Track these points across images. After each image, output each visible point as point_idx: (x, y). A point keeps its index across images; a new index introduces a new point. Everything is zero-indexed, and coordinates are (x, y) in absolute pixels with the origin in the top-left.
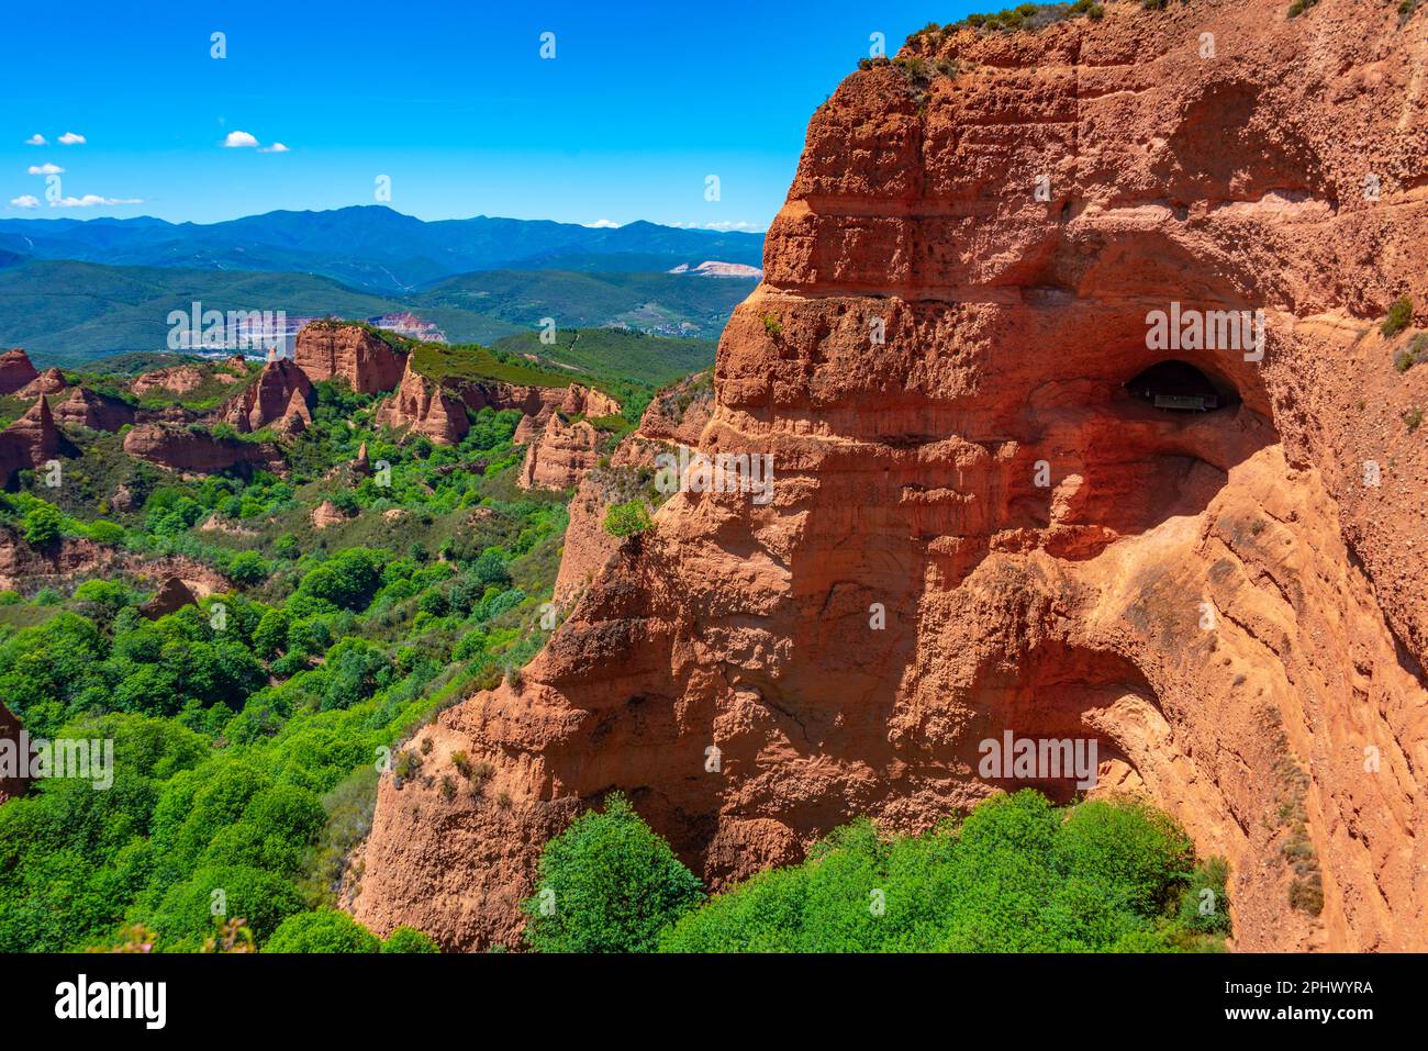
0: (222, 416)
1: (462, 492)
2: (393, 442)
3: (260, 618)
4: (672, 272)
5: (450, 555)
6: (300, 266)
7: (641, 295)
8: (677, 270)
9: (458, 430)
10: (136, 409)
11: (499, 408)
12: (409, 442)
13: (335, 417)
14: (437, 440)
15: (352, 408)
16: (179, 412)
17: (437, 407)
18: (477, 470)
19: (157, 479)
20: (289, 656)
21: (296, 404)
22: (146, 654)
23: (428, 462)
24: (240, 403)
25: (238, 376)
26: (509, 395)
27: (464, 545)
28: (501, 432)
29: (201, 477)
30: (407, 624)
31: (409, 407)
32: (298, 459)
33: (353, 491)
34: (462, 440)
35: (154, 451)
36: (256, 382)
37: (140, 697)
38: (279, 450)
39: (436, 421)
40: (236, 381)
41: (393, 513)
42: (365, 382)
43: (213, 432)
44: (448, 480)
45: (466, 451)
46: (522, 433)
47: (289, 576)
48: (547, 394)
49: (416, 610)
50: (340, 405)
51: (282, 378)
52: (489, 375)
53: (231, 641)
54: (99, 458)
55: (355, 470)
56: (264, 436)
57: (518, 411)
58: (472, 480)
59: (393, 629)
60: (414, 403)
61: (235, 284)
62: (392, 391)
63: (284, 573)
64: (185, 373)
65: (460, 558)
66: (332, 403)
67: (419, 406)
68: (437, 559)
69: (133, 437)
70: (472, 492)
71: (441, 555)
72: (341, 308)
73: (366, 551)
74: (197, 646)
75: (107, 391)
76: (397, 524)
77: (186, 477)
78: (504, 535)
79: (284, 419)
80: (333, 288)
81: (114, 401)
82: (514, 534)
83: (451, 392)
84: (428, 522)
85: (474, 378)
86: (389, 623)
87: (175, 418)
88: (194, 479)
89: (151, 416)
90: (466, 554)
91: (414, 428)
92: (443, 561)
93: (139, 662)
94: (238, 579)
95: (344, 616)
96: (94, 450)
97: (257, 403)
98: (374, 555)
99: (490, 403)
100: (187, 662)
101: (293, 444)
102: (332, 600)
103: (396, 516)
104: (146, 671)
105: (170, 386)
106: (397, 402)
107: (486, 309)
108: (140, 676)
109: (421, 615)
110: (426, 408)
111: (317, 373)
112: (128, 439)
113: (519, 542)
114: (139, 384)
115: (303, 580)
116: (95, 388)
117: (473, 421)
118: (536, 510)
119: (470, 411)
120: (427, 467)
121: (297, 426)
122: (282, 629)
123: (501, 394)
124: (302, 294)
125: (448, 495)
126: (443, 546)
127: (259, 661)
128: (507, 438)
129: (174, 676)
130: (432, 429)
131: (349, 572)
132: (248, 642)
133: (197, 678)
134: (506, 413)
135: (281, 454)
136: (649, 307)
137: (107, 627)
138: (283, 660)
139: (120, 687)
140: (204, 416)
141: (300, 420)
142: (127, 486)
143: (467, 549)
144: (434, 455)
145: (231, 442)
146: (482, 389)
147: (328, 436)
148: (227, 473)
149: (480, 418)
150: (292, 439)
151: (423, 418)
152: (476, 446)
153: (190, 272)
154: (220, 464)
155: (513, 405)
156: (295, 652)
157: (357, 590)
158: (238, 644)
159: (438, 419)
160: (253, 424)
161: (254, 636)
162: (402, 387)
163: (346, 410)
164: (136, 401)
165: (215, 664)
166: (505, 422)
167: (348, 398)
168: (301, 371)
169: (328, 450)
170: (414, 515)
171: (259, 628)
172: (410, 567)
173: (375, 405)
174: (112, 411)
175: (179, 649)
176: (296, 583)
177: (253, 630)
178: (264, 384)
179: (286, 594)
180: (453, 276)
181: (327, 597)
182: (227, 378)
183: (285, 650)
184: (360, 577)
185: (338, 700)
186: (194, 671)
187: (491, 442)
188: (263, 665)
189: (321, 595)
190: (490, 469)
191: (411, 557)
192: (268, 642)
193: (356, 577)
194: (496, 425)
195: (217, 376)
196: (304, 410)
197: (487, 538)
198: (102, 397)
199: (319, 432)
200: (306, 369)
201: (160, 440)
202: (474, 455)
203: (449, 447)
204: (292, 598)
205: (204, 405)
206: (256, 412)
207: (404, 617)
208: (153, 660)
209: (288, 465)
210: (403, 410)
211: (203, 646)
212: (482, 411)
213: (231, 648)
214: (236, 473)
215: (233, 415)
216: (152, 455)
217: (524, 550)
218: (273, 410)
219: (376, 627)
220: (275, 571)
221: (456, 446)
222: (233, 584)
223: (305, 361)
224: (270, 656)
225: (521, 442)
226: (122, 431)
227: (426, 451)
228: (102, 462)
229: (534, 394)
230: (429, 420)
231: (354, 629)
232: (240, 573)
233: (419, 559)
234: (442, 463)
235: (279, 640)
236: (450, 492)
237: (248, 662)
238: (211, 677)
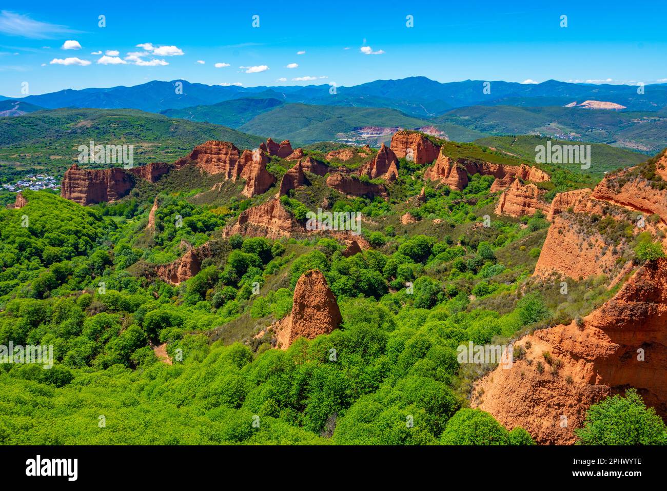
0: (361, 171)
1: (467, 214)
2: (433, 187)
3: (386, 262)
4: (567, 106)
5: (463, 243)
6: (386, 105)
7: (549, 119)
8: (570, 105)
9: (463, 183)
10: (329, 166)
11: (482, 174)
12: (440, 188)
13: (406, 174)
14: (453, 187)
15: (414, 171)
16: (344, 169)
17: (454, 172)
18: (472, 203)
19: (338, 197)
20: (397, 280)
21: (392, 168)
22: (344, 272)
23: (449, 197)
24: (368, 166)
25: (367, 154)
26: (488, 168)
27: (470, 239)
28: (483, 186)
29: (354, 197)
30: (448, 273)
31: (441, 171)
32: (393, 192)
33: (419, 209)
34: (464, 188)
35: (337, 185)
36: (375, 157)
37: (342, 289)
38: (385, 187)
39: (453, 179)
40: (367, 156)
41: (437, 221)
42: (419, 158)
43: (360, 179)
44: (457, 207)
45: (466, 194)
46: (494, 187)
47: (394, 245)
48: (507, 169)
49: (451, 267)
50: (408, 169)
51: (386, 156)
52: (478, 158)
53: (375, 270)
54: (317, 186)
55: (419, 199)
56: (380, 181)
57: (492, 176)
58: (470, 208)
59: (441, 275)
60: (443, 170)
61: (360, 113)
62: (431, 163)
63: (392, 243)
64: (347, 152)
65: (468, 245)
66: (405, 168)
67: (446, 171)
68: (457, 244)
69: (331, 178)
70: (471, 214)
71: (458, 242)
72: (402, 124)
73: (426, 238)
74: (363, 271)
75: (318, 159)
76: (439, 226)
77: (349, 197)
78: (489, 236)
79: (387, 174)
80: (400, 115)
81: (321, 163)
82: (494, 236)
83: (461, 165)
84: (453, 226)
85: (471, 159)
86: (439, 272)
87: (343, 171)
88: (351, 198)
89: (334, 170)
90: (471, 243)
91: (442, 182)
92: (459, 245)
93: (341, 274)
94: (373, 243)
95: (419, 266)
96: (316, 183)
97: (375, 167)
98: (429, 239)
99: (478, 171)
100: (358, 277)
101: (391, 185)
102: (412, 257)
103: (439, 223)
104: (344, 278)
105: (341, 158)
106: (435, 168)
107: (468, 125)
108: (342, 280)
109: (454, 270)
110: (449, 173)
111: (399, 154)
112: (328, 180)
113: (497, 240)
114: (329, 156)
115: (400, 247)
116: (314, 157)
117: (470, 180)
118: (504, 225)
119: (469, 175)
120: (449, 200)
121: (393, 178)
122: (395, 269)
123: (484, 167)
124: (387, 117)
125: (459, 214)
126: (461, 238)
127: (385, 281)
128: (486, 189)
129: (354, 282)
130: (451, 182)
131: (419, 246)
132: (381, 271)
133: (362, 284)
134: (486, 177)
135: (386, 190)
136: (553, 125)
137: (329, 258)
138: (394, 282)
139: (334, 283)
140: (354, 171)
141: (394, 175)
142: (327, 199)
143: (471, 241)
144: (451, 195)
145: (367, 184)
146: (476, 164)
147: (405, 183)
148: (364, 196)
149: (474, 178)
150: (390, 183)
151: (447, 177)
152: (471, 192)
153: (342, 108)
154: (362, 192)
155: (490, 173)
156: (400, 279)
157: (422, 254)
158: (378, 272)
159: (454, 178)
160: (373, 175)
161: (384, 269)
162: (437, 162)
163: (411, 171)
164: (329, 163)
165: (369, 279)
166: (486, 181)
167: (412, 166)
168: (393, 153)
169: (405, 189)
170: (447, 223)
171: (386, 266)
172: (445, 246)
173: (424, 169)
174: (321, 167)
175: (356, 271)
176: (397, 248)
177: (383, 267)
178: (378, 158)
179: (392, 252)
180: (453, 109)
181: (410, 256)
182: (363, 155)
183: (396, 278)
184: (423, 248)
185: (421, 304)
186: (361, 281)
187: (478, 191)
188: (387, 284)
189: (407, 254)
190: (479, 203)
191: (445, 242)
192: (389, 273)
193: (422, 248)
194: (481, 182)
195: (359, 154)
196: (396, 170)
197: (481, 237)
198: (317, 161)
199: (402, 181)
200: (395, 152)
201: (340, 181)
202: (470, 196)
203: (458, 191)
204: (396, 254)
205: (354, 166)
206: (374, 170)
207: (446, 270)
208: (345, 274)
209: (388, 195)
210: (438, 173)
211: (365, 271)
212: (475, 175)
213: (375, 273)
214: (368, 197)
215: (365, 171)
216: (337, 187)
217: (499, 244)
218: (382, 170)
219: (433, 272)
220: (388, 241)
221: (461, 191)
222: (371, 245)
223: (395, 149)
224: (390, 280)
225: (494, 192)
226: (326, 176)
227: (447, 193)
228: (319, 188)
229: (501, 168)
230: (450, 178)
231: (423, 272)
232: (374, 241)
233: (448, 243)
234: (455, 199)
235: (393, 273)
236: (461, 213)
237: (382, 280)
238: (367, 285)
